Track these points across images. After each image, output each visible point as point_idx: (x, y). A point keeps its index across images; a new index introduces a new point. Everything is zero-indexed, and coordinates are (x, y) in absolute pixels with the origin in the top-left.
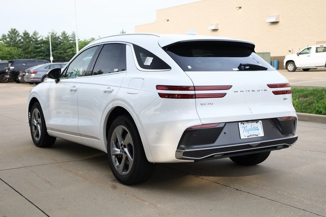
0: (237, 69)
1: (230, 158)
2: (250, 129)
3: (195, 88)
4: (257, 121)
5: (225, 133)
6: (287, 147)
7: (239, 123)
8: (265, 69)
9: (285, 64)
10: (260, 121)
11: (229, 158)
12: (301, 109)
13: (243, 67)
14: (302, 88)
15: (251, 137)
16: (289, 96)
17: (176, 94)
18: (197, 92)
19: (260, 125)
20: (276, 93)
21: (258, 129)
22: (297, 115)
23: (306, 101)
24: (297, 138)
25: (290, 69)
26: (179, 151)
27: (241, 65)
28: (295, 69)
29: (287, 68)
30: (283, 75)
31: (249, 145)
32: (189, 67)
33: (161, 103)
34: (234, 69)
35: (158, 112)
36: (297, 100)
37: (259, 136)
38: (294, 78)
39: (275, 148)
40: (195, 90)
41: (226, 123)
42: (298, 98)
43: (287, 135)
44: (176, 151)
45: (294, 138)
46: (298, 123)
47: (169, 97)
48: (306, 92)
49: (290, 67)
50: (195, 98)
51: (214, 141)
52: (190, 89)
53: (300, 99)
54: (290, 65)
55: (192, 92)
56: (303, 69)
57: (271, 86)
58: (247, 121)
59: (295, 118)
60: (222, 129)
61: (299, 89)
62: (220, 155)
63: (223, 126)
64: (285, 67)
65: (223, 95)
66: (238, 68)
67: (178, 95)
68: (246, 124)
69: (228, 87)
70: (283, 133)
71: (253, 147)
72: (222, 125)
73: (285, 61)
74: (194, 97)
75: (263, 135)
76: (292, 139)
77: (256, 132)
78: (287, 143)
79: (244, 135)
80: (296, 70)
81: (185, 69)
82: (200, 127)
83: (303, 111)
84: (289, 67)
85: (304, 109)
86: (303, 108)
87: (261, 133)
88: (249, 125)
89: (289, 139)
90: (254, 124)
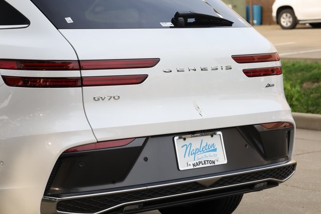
0: (170, 24)
1: (160, 210)
2: (198, 151)
3: (80, 65)
4: (211, 132)
5: (146, 159)
6: (275, 184)
7: (176, 138)
8: (227, 23)
9: (274, 14)
10: (219, 133)
11: (157, 211)
12: (307, 105)
13: (181, 19)
14: (309, 63)
15: (201, 166)
16: (277, 80)
17: (40, 78)
18: (86, 73)
19: (218, 141)
20: (249, 73)
21: (215, 150)
22: (295, 118)
23: (317, 89)
24: (294, 165)
25: (284, 24)
26: (50, 201)
27: (177, 15)
28: (295, 24)
29: (278, 22)
30: (265, 36)
31: (196, 183)
32: (69, 20)
33: (10, 96)
34: (163, 24)
35: (5, 117)
36: (298, 88)
37: (217, 163)
38: (292, 43)
39: (251, 188)
40: (80, 69)
41: (147, 138)
42: (302, 83)
43: (275, 161)
44: (43, 200)
45: (289, 166)
46: (297, 135)
47: (25, 85)
48: (316, 71)
49: (286, 20)
50: (82, 86)
51: (122, 177)
52: (71, 66)
53: (305, 85)
54: (284, 15)
55: (75, 74)
56: (311, 24)
57: (239, 59)
58: (193, 133)
59: (291, 124)
60: (139, 150)
61: (302, 64)
62: (137, 207)
63: (141, 144)
64: (275, 19)
65: (141, 79)
66: (173, 22)
67: (46, 79)
68: (190, 140)
69: (152, 63)
70: (265, 157)
71: (205, 187)
72: (139, 143)
73: (275, 8)
74: (79, 83)
75: (225, 162)
76: (284, 167)
77: (210, 156)
78: (274, 177)
79: (186, 162)
80: (298, 26)
81: (59, 24)
82: (93, 147)
83: (311, 108)
84: (282, 20)
85: (313, 105)
86: (310, 102)
87: (221, 158)
88: (195, 142)
89: (278, 169)
90: (207, 139)
